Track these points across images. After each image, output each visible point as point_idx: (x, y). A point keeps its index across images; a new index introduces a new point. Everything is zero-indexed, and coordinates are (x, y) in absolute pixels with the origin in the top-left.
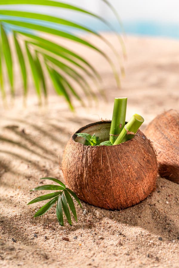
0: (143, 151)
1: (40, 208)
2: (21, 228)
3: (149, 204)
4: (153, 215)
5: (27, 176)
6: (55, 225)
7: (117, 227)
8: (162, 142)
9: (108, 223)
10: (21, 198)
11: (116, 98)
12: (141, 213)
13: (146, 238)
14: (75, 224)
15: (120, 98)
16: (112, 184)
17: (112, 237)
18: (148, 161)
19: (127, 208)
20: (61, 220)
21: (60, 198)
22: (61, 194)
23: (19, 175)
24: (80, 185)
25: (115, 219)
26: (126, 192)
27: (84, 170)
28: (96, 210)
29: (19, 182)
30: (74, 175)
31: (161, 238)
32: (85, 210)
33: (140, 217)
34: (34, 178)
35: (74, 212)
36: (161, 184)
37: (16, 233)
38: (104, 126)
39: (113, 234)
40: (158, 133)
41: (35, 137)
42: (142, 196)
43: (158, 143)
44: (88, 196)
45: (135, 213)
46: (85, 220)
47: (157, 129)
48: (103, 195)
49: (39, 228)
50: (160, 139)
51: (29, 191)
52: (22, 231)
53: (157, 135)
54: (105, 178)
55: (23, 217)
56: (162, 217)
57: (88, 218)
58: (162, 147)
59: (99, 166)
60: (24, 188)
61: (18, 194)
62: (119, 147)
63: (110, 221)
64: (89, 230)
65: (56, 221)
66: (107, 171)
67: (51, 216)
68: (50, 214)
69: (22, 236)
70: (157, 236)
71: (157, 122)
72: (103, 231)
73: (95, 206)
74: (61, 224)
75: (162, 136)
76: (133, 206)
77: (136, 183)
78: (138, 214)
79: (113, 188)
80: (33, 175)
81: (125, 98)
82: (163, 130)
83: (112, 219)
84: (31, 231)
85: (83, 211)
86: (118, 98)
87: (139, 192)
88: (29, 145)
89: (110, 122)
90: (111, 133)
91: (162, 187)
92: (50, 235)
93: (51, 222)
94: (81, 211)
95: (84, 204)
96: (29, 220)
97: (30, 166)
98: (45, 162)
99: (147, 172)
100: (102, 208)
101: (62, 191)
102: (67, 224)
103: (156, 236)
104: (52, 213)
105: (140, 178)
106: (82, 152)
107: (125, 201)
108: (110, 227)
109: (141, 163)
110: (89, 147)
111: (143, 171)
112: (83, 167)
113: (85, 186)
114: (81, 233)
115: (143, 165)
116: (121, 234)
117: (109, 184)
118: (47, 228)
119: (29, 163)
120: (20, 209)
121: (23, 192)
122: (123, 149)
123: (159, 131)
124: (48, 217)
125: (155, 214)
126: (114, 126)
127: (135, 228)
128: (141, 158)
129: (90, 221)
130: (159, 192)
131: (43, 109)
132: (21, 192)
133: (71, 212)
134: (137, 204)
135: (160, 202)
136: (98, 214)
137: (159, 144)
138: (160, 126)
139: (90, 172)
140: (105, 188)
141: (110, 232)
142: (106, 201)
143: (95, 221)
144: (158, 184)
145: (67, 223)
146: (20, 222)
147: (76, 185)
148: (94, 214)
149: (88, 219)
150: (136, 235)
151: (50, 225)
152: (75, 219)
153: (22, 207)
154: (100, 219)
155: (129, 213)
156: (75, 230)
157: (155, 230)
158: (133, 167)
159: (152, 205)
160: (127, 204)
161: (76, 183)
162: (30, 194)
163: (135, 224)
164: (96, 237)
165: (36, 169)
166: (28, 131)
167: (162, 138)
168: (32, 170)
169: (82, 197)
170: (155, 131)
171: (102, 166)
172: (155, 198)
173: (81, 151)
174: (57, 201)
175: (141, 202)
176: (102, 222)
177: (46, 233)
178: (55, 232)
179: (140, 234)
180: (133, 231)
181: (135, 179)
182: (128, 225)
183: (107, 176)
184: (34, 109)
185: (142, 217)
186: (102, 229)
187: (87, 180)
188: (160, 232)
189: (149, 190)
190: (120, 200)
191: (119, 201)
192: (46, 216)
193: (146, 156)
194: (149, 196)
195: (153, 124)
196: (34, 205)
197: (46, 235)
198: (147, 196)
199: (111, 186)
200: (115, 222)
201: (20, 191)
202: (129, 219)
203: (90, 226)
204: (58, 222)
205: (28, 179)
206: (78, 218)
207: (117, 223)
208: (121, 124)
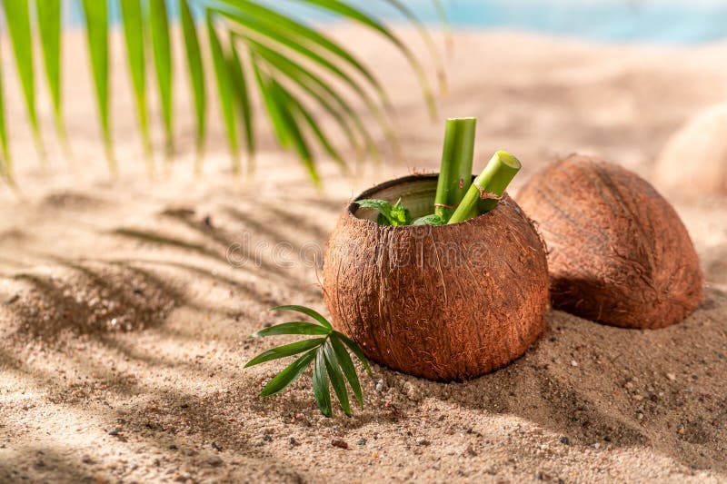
0: (517, 239)
1: (273, 377)
2: (232, 420)
3: (532, 366)
4: (544, 391)
5: (231, 313)
6: (311, 415)
7: (461, 418)
8: (555, 226)
9: (436, 410)
10: (223, 358)
11: (450, 119)
12: (515, 385)
13: (531, 438)
14: (359, 413)
15: (459, 118)
16: (446, 316)
17: (450, 439)
18: (530, 263)
19: (479, 376)
20: (324, 403)
21: (321, 352)
22: (323, 344)
23: (211, 311)
24: (369, 320)
25: (452, 399)
26: (479, 336)
27: (378, 284)
28: (406, 381)
29: (214, 326)
30: (355, 296)
31: (566, 438)
32: (381, 381)
33: (512, 394)
34: (249, 317)
35: (356, 386)
36: (556, 323)
37: (221, 432)
38: (419, 187)
39: (452, 434)
40: (545, 205)
41: (235, 236)
42: (515, 348)
43: (545, 229)
44: (388, 347)
45: (499, 385)
46: (381, 404)
47: (544, 197)
48: (425, 342)
49: (274, 422)
50: (551, 221)
51: (240, 343)
52: (234, 427)
53: (544, 211)
54: (429, 300)
55: (234, 397)
56: (564, 394)
57: (388, 399)
58: (556, 237)
59: (417, 274)
60: (227, 338)
61: (215, 351)
62: (463, 227)
63: (441, 405)
64: (393, 427)
65: (313, 405)
66: (434, 285)
67: (300, 395)
68: (298, 391)
69: (236, 439)
70: (556, 434)
71: (541, 183)
72: (425, 428)
73: (403, 372)
74: (326, 412)
75: (556, 212)
76: (493, 371)
77: (503, 315)
78: (507, 388)
79: (448, 325)
80: (244, 311)
81: (472, 118)
82: (556, 200)
83: (446, 399)
84: (256, 427)
85: (376, 383)
86: (454, 119)
87: (510, 337)
88: (224, 251)
89: (434, 178)
90: (438, 203)
91: (559, 329)
92: (301, 437)
93: (300, 409)
94: (371, 384)
95: (378, 367)
96: (248, 403)
97: (235, 292)
98: (269, 286)
99: (527, 289)
100: (420, 376)
101: (324, 336)
102: (339, 413)
103: (554, 435)
104: (303, 388)
105: (512, 304)
106: (374, 240)
107: (477, 359)
108: (442, 418)
109: (514, 268)
110: (391, 229)
111: (520, 285)
112: (378, 278)
113: (381, 322)
114: (375, 431)
115: (518, 271)
116: (470, 432)
117: (438, 315)
118: (293, 421)
119: (234, 287)
120: (224, 381)
121: (226, 345)
122: (473, 232)
123: (549, 201)
124: (293, 396)
125: (546, 386)
126: (446, 185)
127: (503, 418)
128: (513, 256)
129: (393, 406)
130: (552, 340)
131: (242, 181)
132: (222, 346)
133: (347, 384)
134: (503, 366)
135: (559, 361)
136: (411, 389)
137: (550, 231)
138: (550, 191)
139: (394, 289)
140: (430, 326)
141: (443, 428)
142: (431, 358)
143: (405, 406)
144: (550, 323)
145: (339, 411)
146: (229, 408)
147: (359, 322)
148: (403, 391)
149: (388, 401)
150: (508, 431)
151: (298, 415)
152: (356, 402)
153: (230, 375)
154: (418, 401)
155: (485, 386)
156: (359, 426)
157: (552, 422)
158: (495, 274)
159: (540, 368)
160: (480, 365)
161: (360, 317)
162: (245, 348)
163: (504, 410)
164: (411, 440)
165: (250, 299)
166: (218, 221)
167: (555, 218)
168: (242, 299)
169: (372, 351)
170: (538, 203)
171: (424, 273)
172: (546, 354)
173: (371, 240)
174: (314, 362)
175: (512, 362)
176: (423, 407)
177: (291, 432)
178: (311, 430)
179: (516, 431)
180: (499, 425)
181: (499, 305)
182: (485, 411)
183: (435, 297)
184: (221, 181)
185: (519, 395)
186: (424, 422)
187: (388, 308)
188: (562, 428)
189: (531, 334)
190: (465, 356)
191: (461, 357)
192: (288, 394)
193: (526, 253)
194: (531, 349)
195: (530, 189)
196: (259, 370)
197: (291, 436)
198: (525, 348)
199: (444, 322)
200: (453, 406)
201: (219, 345)
202: (486, 398)
203: (395, 416)
204: (318, 408)
205: (235, 318)
206: (367, 400)
207: (459, 409)
208: (462, 180)
